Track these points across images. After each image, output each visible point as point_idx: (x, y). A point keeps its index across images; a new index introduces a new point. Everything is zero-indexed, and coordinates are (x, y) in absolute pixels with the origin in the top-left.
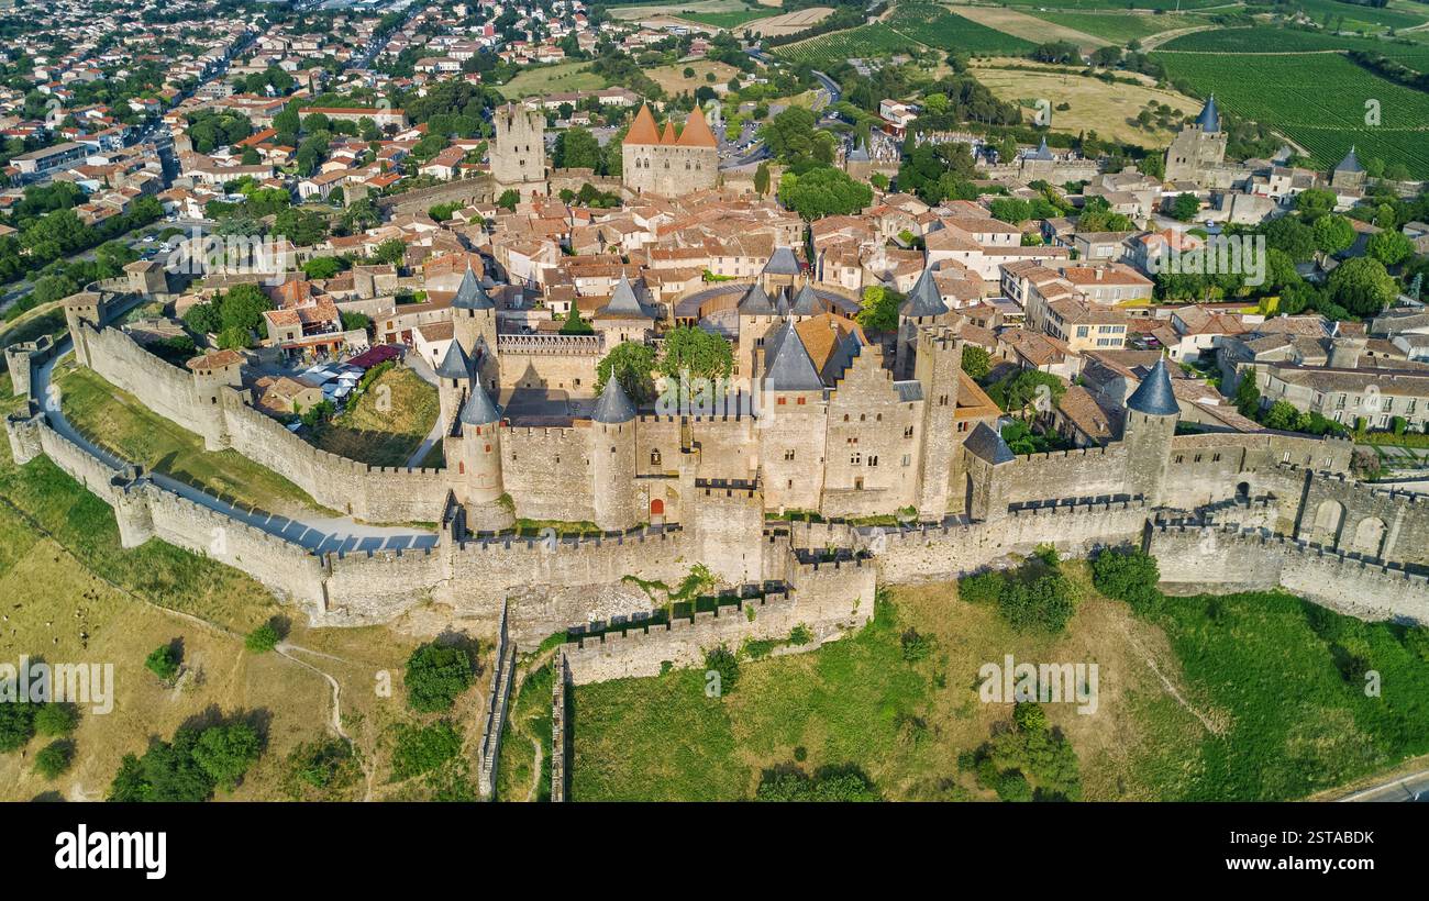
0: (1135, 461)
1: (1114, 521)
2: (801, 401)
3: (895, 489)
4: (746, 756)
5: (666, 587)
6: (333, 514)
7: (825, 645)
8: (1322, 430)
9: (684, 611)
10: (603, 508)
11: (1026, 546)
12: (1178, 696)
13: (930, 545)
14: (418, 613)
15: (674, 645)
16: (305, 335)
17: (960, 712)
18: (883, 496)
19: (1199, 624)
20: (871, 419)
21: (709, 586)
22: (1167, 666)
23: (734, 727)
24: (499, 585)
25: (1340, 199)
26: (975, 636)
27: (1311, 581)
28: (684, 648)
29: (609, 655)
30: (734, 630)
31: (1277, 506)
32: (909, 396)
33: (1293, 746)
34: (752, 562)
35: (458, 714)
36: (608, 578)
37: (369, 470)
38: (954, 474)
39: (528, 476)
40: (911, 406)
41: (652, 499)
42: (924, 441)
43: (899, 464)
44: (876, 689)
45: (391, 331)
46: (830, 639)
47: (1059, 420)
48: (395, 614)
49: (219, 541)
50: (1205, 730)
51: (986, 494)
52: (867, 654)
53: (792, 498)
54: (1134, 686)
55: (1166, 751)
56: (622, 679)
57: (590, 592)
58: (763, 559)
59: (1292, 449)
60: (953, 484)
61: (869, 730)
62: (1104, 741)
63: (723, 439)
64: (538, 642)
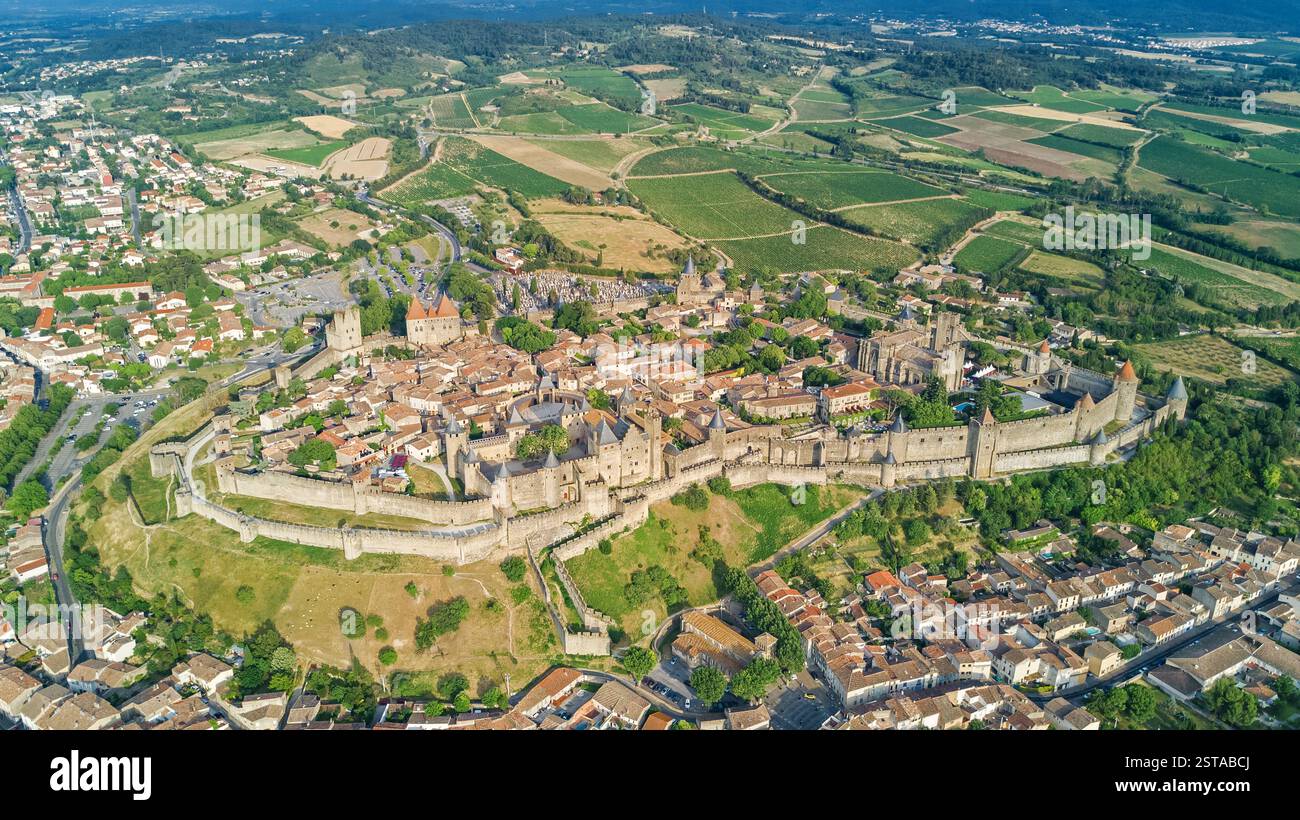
0: (715, 446)
1: (712, 469)
2: (612, 447)
3: (645, 472)
4: (623, 570)
5: (577, 523)
6: (444, 525)
7: (635, 530)
8: (771, 423)
9: (585, 531)
10: (551, 500)
11: (688, 483)
12: (745, 522)
13: (659, 489)
14: (495, 552)
15: (586, 542)
18: (641, 475)
19: (746, 498)
20: (635, 449)
21: (591, 520)
22: (740, 514)
24: (524, 534)
25: (756, 306)
26: (681, 516)
27: (777, 477)
28: (591, 542)
29: (568, 550)
30: (606, 532)
31: (761, 453)
32: (645, 439)
33: (782, 530)
34: (605, 508)
35: (525, 582)
36: (558, 525)
38: (662, 462)
39: (521, 494)
40: (646, 442)
41: (564, 493)
42: (651, 453)
43: (644, 463)
44: (656, 540)
45: (393, 449)
46: (637, 528)
47: (683, 435)
49: (404, 545)
50: (756, 531)
51: (674, 467)
52: (649, 530)
53: (613, 482)
54: (732, 522)
55: (746, 540)
57: (554, 531)
58: (610, 505)
59: (762, 431)
60: (662, 466)
63: (587, 466)
64: (540, 552)
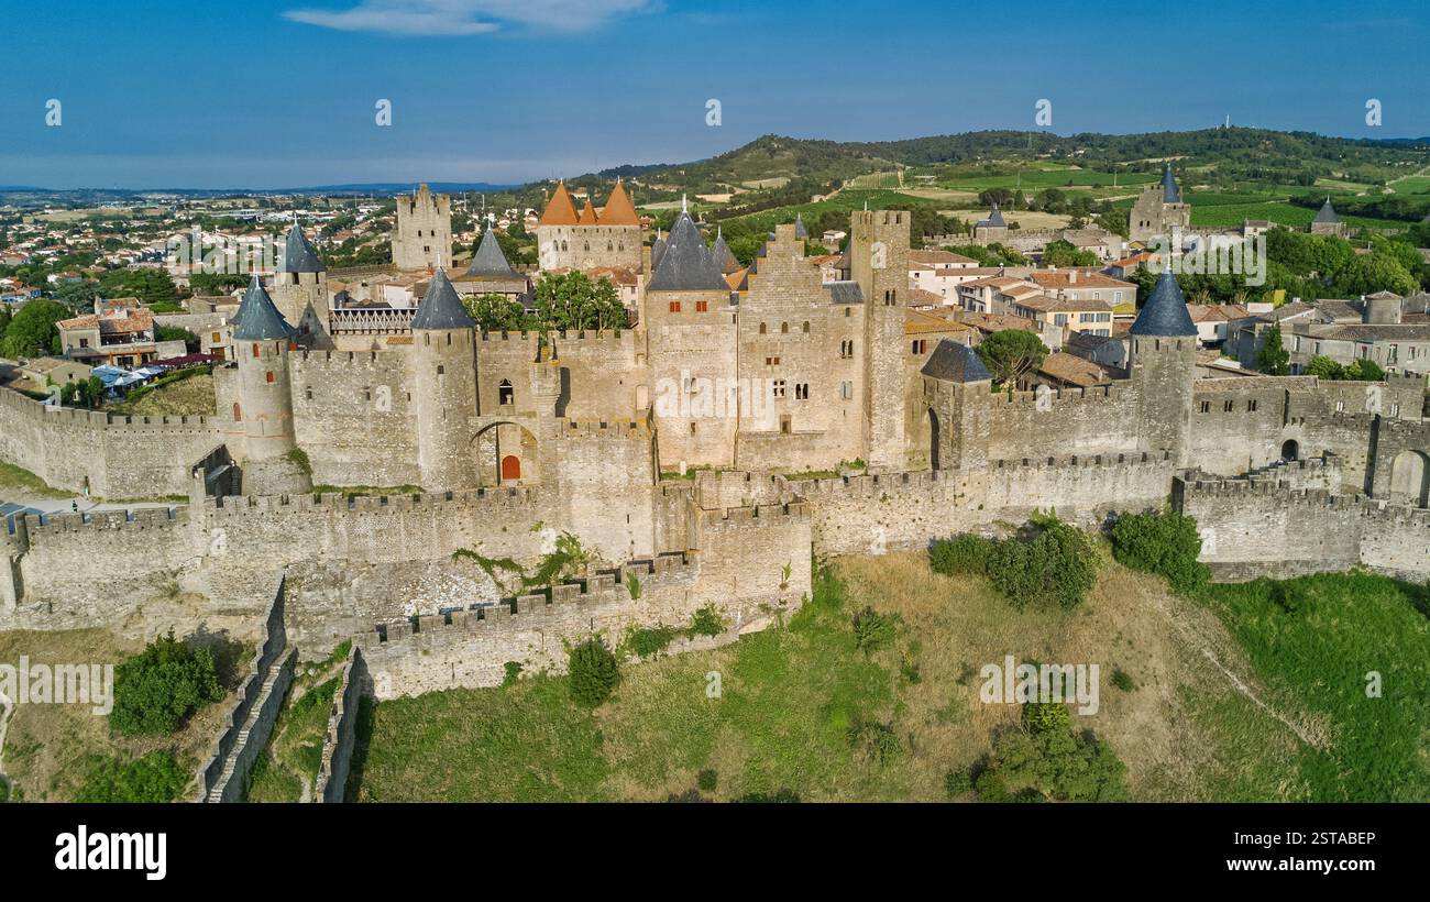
0: (1150, 404)
1: (1132, 479)
2: (701, 307)
3: (834, 433)
5: (517, 568)
7: (744, 638)
9: (541, 598)
10: (429, 461)
11: (1017, 512)
12: (1252, 696)
13: (885, 498)
14: (156, 607)
15: (522, 636)
16: (103, 343)
17: (943, 716)
18: (818, 443)
19: (1263, 612)
20: (796, 330)
21: (581, 567)
22: (1231, 657)
23: (608, 746)
24: (274, 563)
26: (957, 615)
27: (1403, 552)
28: (537, 641)
29: (426, 652)
30: (611, 613)
31: (1339, 464)
34: (641, 527)
35: (191, 741)
36: (434, 553)
37: (110, 422)
38: (912, 415)
39: (329, 422)
40: (848, 312)
41: (503, 456)
42: (868, 359)
43: (837, 396)
44: (819, 689)
45: (217, 345)
46: (751, 628)
48: (122, 612)
50: (1300, 741)
51: (958, 427)
52: (806, 645)
53: (697, 449)
54: (1189, 681)
55: (1249, 769)
56: (448, 690)
57: (406, 574)
58: (655, 520)
59: (1346, 397)
60: (912, 429)
61: (811, 744)
62: (1159, 753)
63: (598, 363)
64: (330, 648)
